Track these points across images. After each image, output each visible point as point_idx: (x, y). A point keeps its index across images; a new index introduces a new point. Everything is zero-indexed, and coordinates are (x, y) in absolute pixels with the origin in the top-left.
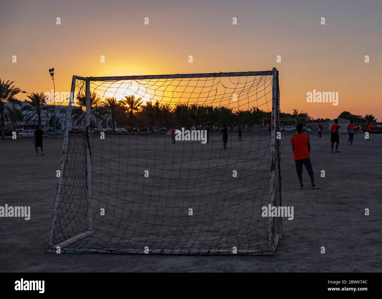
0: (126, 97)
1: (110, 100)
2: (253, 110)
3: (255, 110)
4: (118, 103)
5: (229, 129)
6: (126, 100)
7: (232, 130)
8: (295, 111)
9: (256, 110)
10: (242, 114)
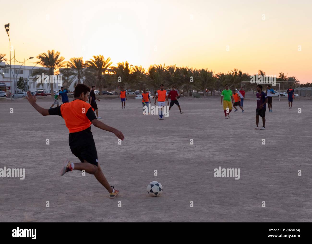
0: (95, 57)
1: (77, 60)
2: (235, 73)
3: (236, 72)
4: (84, 63)
5: (210, 93)
6: (95, 60)
7: (213, 94)
8: (281, 74)
9: (238, 72)
10: (222, 77)
